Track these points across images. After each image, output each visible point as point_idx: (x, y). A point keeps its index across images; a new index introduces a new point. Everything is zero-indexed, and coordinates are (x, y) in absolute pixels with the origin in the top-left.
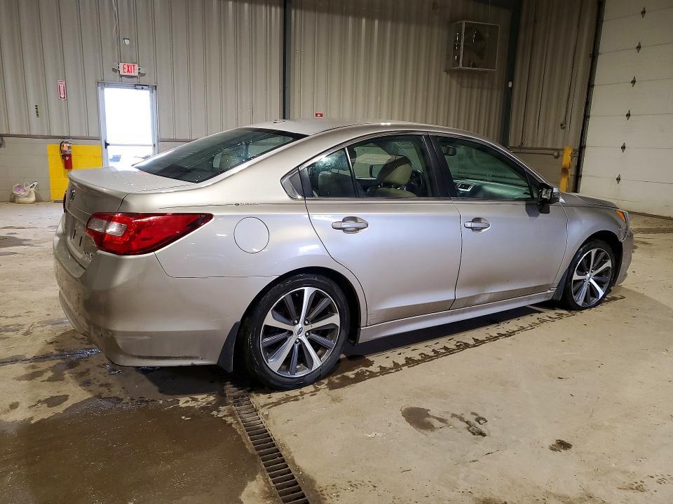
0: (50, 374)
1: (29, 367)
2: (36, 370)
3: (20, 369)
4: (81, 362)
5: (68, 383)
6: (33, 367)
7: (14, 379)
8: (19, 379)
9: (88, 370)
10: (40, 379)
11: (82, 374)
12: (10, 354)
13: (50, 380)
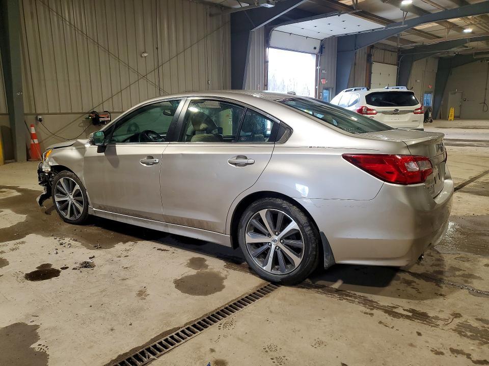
0: (457, 273)
1: (471, 283)
2: (465, 279)
3: (476, 285)
4: (432, 272)
5: (450, 264)
6: (466, 282)
7: (482, 280)
8: (479, 278)
9: (431, 266)
10: (466, 273)
11: (438, 265)
12: (479, 299)
13: (459, 270)
